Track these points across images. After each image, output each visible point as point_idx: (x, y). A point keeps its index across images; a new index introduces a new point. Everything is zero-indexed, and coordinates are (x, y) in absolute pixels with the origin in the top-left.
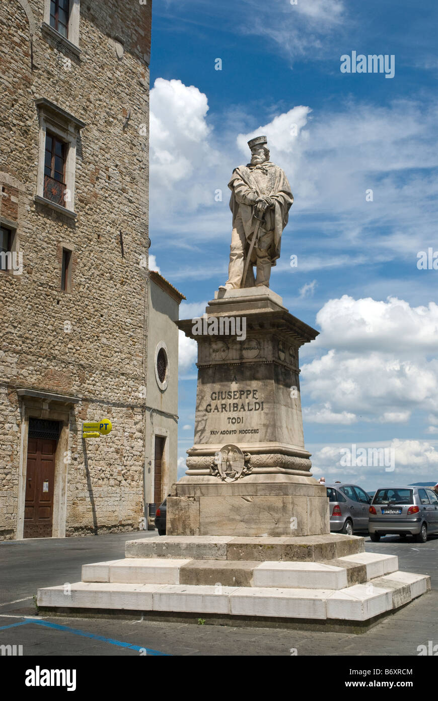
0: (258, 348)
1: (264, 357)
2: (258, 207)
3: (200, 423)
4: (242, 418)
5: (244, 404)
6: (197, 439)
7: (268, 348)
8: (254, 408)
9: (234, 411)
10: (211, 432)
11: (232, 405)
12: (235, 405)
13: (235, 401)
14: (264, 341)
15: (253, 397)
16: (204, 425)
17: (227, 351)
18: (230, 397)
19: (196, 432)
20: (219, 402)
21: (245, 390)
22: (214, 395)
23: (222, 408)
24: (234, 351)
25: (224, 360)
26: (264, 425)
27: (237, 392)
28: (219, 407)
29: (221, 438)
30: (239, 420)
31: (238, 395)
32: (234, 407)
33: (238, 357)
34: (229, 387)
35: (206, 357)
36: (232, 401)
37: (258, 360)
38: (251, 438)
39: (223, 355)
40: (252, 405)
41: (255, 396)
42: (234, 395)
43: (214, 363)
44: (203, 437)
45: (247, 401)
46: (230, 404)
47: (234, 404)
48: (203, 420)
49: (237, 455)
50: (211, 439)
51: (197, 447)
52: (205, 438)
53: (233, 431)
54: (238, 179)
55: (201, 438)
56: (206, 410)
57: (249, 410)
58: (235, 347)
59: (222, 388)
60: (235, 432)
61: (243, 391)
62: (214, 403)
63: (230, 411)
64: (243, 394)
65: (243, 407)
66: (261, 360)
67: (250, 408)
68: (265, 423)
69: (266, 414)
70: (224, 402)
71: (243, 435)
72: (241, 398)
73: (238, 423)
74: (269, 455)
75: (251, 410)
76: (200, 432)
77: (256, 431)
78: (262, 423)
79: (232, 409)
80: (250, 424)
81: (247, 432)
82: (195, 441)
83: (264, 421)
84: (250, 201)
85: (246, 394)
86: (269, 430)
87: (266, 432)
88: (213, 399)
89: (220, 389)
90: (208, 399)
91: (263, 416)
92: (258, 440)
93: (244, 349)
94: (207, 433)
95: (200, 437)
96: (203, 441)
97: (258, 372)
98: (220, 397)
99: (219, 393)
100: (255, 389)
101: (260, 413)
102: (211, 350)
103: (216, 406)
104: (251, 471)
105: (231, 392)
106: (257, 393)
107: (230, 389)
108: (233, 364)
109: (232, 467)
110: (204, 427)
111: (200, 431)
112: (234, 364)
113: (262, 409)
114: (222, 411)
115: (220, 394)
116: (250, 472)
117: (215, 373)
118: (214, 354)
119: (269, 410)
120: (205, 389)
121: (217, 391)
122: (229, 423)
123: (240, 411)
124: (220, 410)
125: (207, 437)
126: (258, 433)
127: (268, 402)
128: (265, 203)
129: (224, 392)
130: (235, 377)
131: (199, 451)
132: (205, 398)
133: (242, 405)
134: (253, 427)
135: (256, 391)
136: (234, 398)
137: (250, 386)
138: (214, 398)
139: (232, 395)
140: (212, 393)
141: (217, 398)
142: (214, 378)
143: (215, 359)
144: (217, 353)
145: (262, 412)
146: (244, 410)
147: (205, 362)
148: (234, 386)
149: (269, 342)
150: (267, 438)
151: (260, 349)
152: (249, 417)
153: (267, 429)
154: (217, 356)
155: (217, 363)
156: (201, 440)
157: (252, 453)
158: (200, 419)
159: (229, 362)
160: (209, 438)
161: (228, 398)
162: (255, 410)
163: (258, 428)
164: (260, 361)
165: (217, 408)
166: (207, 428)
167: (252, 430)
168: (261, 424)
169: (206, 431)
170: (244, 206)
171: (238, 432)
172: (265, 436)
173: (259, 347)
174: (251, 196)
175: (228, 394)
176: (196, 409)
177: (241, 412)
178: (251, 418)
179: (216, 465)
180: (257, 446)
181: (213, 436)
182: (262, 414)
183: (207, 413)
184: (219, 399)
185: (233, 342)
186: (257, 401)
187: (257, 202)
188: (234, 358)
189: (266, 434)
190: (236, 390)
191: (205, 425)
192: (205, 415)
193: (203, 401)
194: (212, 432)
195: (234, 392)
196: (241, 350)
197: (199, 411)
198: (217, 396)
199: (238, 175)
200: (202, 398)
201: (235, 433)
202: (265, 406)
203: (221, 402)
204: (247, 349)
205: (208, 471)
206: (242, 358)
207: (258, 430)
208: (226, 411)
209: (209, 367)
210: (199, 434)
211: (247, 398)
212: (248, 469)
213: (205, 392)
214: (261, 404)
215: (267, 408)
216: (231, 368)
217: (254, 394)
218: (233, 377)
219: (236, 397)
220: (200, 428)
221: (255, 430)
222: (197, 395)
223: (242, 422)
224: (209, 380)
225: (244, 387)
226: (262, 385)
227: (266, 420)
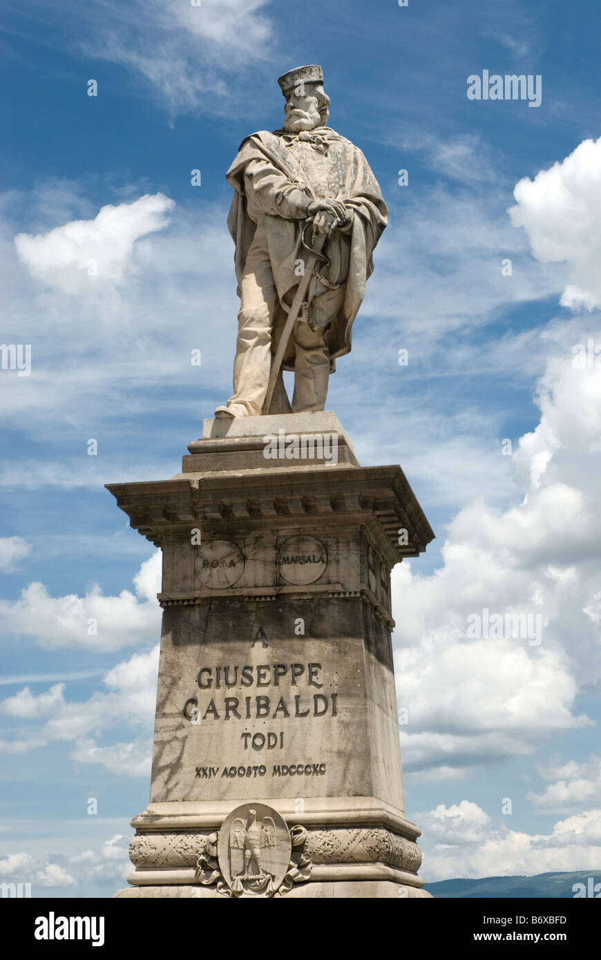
0: (321, 559)
1: (338, 583)
2: (315, 222)
3: (167, 747)
4: (282, 734)
5: (285, 700)
6: (158, 788)
7: (346, 558)
8: (312, 711)
9: (259, 715)
10: (197, 769)
11: (253, 701)
12: (263, 702)
13: (263, 691)
14: (338, 542)
15: (311, 682)
16: (178, 752)
17: (239, 566)
18: (247, 681)
19: (156, 770)
20: (219, 694)
21: (289, 663)
22: (205, 676)
23: (228, 708)
24: (260, 566)
25: (231, 587)
26: (340, 753)
27: (267, 667)
28: (220, 705)
29: (224, 787)
30: (271, 740)
31: (269, 676)
32: (259, 707)
33: (270, 581)
34: (247, 655)
35: (185, 578)
36: (253, 691)
37: (323, 588)
38: (306, 787)
39: (231, 574)
40: (308, 701)
41: (314, 678)
42: (260, 676)
43: (206, 594)
44: (177, 784)
45: (294, 690)
46: (248, 699)
47: (258, 698)
48: (176, 738)
49: (274, 832)
50: (196, 790)
51: (159, 809)
52: (180, 786)
53: (255, 768)
54: (259, 160)
55: (171, 785)
56: (185, 714)
57: (298, 714)
58: (261, 555)
59: (227, 656)
60: (261, 770)
61: (283, 667)
62: (204, 696)
63: (248, 716)
64: (284, 674)
65: (283, 706)
66: (330, 588)
67: (302, 709)
68: (342, 748)
69: (346, 725)
70: (231, 693)
71: (284, 778)
72: (276, 684)
73: (270, 747)
74: (356, 831)
75: (305, 714)
76: (167, 772)
77: (318, 769)
78: (335, 749)
79: (253, 711)
80: (303, 751)
81: (293, 770)
82: (153, 795)
83: (338, 743)
84: (294, 211)
85: (289, 673)
86: (352, 767)
87: (346, 771)
88: (201, 686)
89: (223, 658)
90: (188, 685)
91: (335, 729)
92: (324, 792)
93: (287, 561)
94: (186, 774)
95: (166, 783)
96: (175, 794)
97: (321, 617)
98: (222, 681)
99: (218, 669)
100: (315, 661)
101: (329, 724)
102: (199, 563)
103: (212, 703)
104: (308, 872)
105: (251, 668)
106: (320, 672)
107: (249, 659)
108: (255, 597)
109: (260, 863)
110: (179, 758)
111: (167, 767)
112: (260, 597)
113: (335, 713)
114: (227, 717)
115: (222, 673)
116: (307, 878)
117: (207, 620)
118: (205, 574)
119: (353, 717)
120: (182, 660)
121: (213, 665)
122: (246, 746)
123: (275, 716)
124: (222, 713)
125: (184, 785)
126: (323, 773)
127: (349, 695)
128: (333, 215)
129: (232, 668)
130: (261, 630)
131: (165, 820)
132: (181, 683)
133: (281, 701)
134: (310, 759)
135: (319, 666)
136: (259, 684)
138: (207, 683)
139: (254, 674)
140: (199, 669)
141: (214, 683)
142: (205, 631)
143: (209, 585)
144: (215, 571)
145: (335, 719)
146: (287, 714)
147: (182, 590)
148: (259, 653)
149: (352, 544)
150: (348, 786)
151: (327, 563)
152: (299, 734)
153: (347, 763)
154: (215, 579)
155: (214, 594)
156: (169, 791)
157: (311, 826)
158: (166, 736)
159: (245, 592)
160: (192, 787)
161: (242, 683)
162: (316, 714)
163: (324, 760)
164: (327, 593)
165: (212, 709)
166: (185, 760)
167: (307, 766)
168: (331, 752)
169: (184, 769)
170: (276, 222)
171: (270, 771)
172: (344, 782)
173: (325, 557)
174: (296, 198)
175: (244, 674)
176: (158, 709)
177: (278, 720)
178: (305, 735)
179: (215, 859)
180: (324, 809)
181: (202, 781)
182: (335, 725)
183: (185, 722)
184: (218, 686)
185: (256, 541)
186: (321, 691)
187: (314, 213)
188: (260, 582)
189: (345, 775)
190: (264, 662)
191: (182, 753)
192: (181, 727)
193: (175, 689)
194: (201, 772)
195: (259, 668)
196: (277, 563)
197: (164, 715)
198: (213, 677)
199: (259, 152)
200: (174, 683)
201: (262, 774)
202: (341, 703)
203: (224, 693)
204: (295, 560)
205: (190, 873)
206: (279, 582)
207: (323, 765)
208: (239, 716)
209: (191, 604)
210: (165, 774)
211: (294, 682)
212: (302, 867)
213: (182, 667)
214: (330, 700)
215: (347, 710)
216: (252, 607)
217: (312, 674)
218: (256, 629)
219: (263, 681)
220: (167, 759)
221: (315, 767)
222: (160, 675)
223: (282, 746)
224: (191, 636)
225: (284, 656)
226: (333, 651)
227: (345, 741)
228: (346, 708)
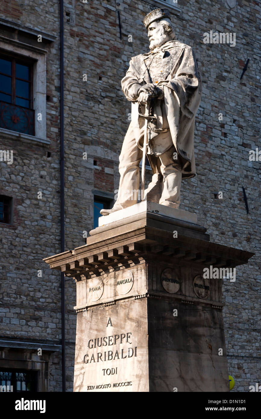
1: (137, 291)
4: (117, 368)
7: (141, 278)
8: (127, 356)
9: (109, 359)
11: (107, 354)
12: (111, 353)
13: (110, 348)
14: (137, 270)
15: (127, 341)
16: (82, 380)
17: (102, 288)
18: (105, 344)
20: (95, 351)
21: (120, 334)
22: (91, 343)
23: (98, 358)
24: (109, 288)
25: (99, 299)
26: (137, 376)
27: (112, 336)
28: (96, 356)
30: (113, 372)
31: (113, 340)
32: (109, 356)
33: (112, 294)
34: (105, 331)
35: (83, 298)
36: (107, 349)
37: (131, 295)
39: (99, 293)
40: (126, 352)
41: (129, 340)
42: (110, 341)
43: (90, 304)
45: (121, 346)
46: (105, 353)
47: (109, 352)
48: (81, 373)
53: (107, 385)
56: (84, 362)
57: (123, 358)
58: (109, 282)
59: (98, 333)
60: (109, 386)
61: (118, 336)
62: (90, 352)
63: (105, 360)
64: (118, 339)
65: (117, 354)
67: (124, 355)
68: (138, 373)
69: (140, 362)
70: (99, 350)
72: (115, 343)
73: (112, 375)
75: (125, 357)
77: (129, 384)
78: (135, 374)
79: (107, 358)
80: (124, 376)
81: (121, 385)
83: (136, 371)
85: (120, 338)
86: (141, 382)
87: (139, 384)
88: (89, 348)
90: (85, 348)
91: (136, 364)
93: (118, 283)
97: (132, 310)
98: (97, 345)
99: (95, 340)
100: (129, 331)
101: (133, 362)
102: (88, 290)
103: (93, 355)
106: (131, 336)
107: (105, 334)
110: (82, 382)
111: (77, 387)
112: (109, 302)
113: (136, 356)
114: (98, 361)
115: (97, 341)
117: (91, 317)
118: (90, 294)
119: (142, 358)
120: (83, 337)
121: (93, 338)
122: (104, 375)
123: (114, 359)
124: (96, 360)
126: (131, 385)
127: (140, 347)
129: (100, 339)
130: (110, 319)
132: (83, 348)
133: (117, 352)
134: (126, 380)
135: (130, 333)
136: (109, 345)
137: (124, 328)
138: (91, 346)
139: (107, 340)
140: (89, 340)
141: (94, 346)
142: (91, 322)
143: (92, 300)
144: (93, 292)
145: (136, 359)
146: (118, 358)
147: (82, 304)
148: (110, 330)
149: (143, 270)
151: (133, 282)
152: (122, 368)
153: (140, 381)
154: (94, 296)
158: (78, 373)
159: (103, 301)
161: (103, 345)
162: (129, 357)
163: (131, 380)
164: (133, 297)
165: (93, 358)
166: (84, 383)
167: (125, 383)
168: (134, 376)
169: (84, 387)
171: (112, 386)
175: (104, 341)
177: (115, 361)
178: (125, 368)
182: (136, 362)
183: (84, 365)
185: (108, 276)
186: (131, 346)
187: (139, 94)
188: (109, 296)
189: (139, 386)
190: (111, 334)
193: (81, 351)
194: (89, 389)
195: (109, 337)
196: (115, 285)
197: (77, 363)
198: (93, 344)
200: (80, 348)
202: (138, 351)
203: (97, 351)
204: (121, 283)
206: (116, 294)
207: (131, 382)
208: (102, 360)
209: (86, 309)
211: (121, 343)
213: (83, 340)
214: (134, 350)
216: (108, 308)
217: (128, 338)
218: (108, 319)
219: (111, 343)
223: (116, 374)
224: (87, 325)
225: (118, 331)
226: (136, 326)
227: (139, 370)
228: (140, 354)
